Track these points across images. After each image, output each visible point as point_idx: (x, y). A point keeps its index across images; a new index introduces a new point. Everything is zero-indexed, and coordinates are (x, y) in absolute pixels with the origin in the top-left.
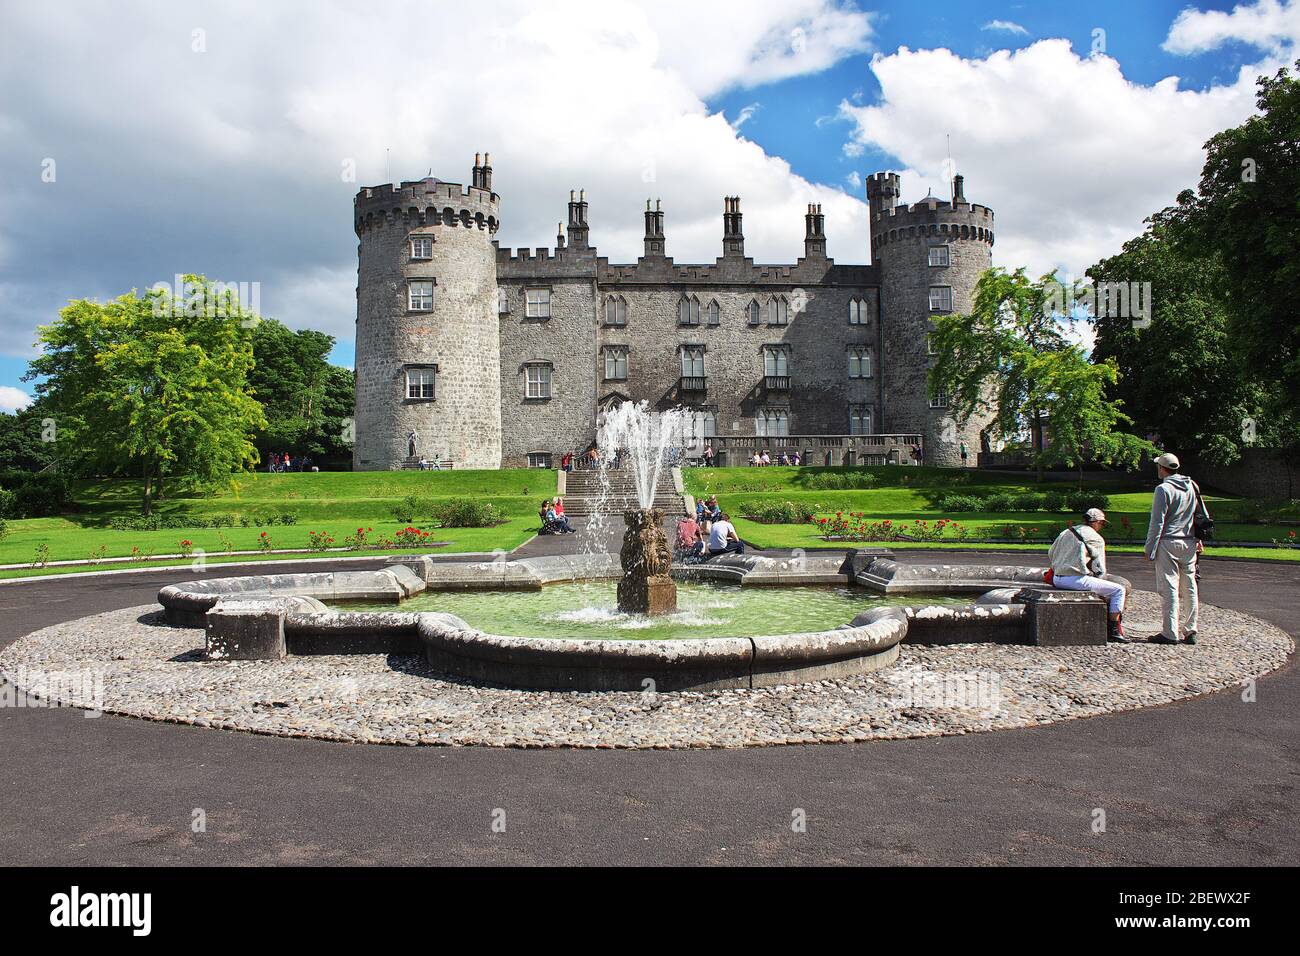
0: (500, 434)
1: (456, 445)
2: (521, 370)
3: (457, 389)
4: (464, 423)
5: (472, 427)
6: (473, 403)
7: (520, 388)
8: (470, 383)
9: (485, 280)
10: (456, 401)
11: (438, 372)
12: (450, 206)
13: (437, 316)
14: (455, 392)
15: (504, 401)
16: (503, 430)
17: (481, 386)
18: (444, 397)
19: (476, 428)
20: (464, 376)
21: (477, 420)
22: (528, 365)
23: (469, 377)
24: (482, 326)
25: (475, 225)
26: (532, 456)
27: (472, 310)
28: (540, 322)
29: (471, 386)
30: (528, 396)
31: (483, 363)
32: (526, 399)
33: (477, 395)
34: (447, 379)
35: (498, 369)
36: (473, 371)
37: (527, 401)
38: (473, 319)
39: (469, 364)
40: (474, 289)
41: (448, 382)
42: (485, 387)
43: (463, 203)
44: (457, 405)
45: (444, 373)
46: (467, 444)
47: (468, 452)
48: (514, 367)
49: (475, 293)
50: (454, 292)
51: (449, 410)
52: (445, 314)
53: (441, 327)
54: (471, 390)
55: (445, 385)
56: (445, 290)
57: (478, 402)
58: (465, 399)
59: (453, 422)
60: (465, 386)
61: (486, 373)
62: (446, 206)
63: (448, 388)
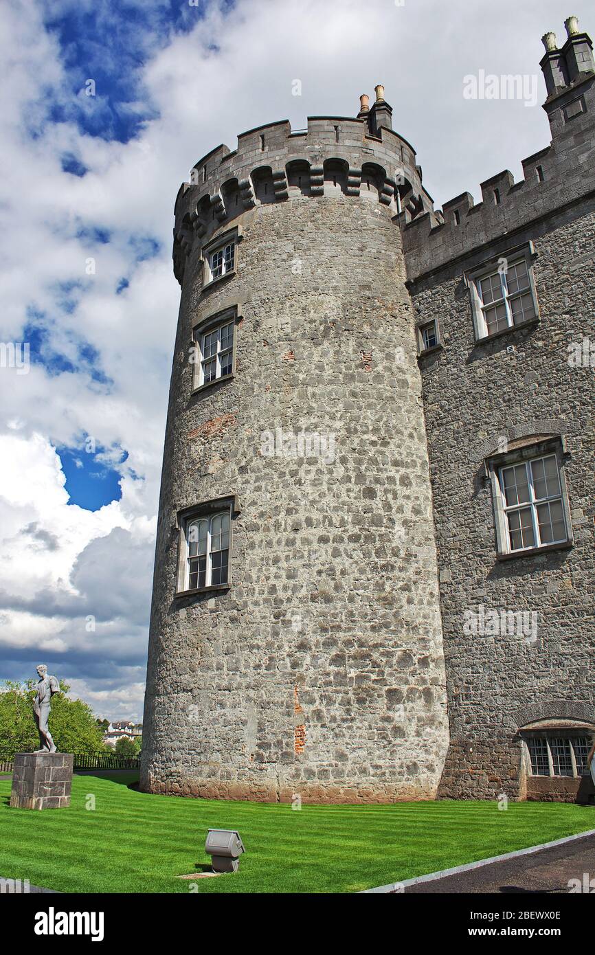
0: (441, 674)
1: (275, 713)
2: (482, 482)
3: (282, 551)
4: (303, 647)
5: (324, 659)
6: (329, 586)
7: (484, 530)
8: (320, 531)
9: (367, 287)
10: (279, 584)
11: (236, 515)
12: (264, 164)
13: (237, 386)
14: (276, 560)
15: (446, 576)
16: (448, 659)
17: (354, 538)
18: (248, 578)
19: (338, 660)
20: (301, 516)
21: (342, 635)
22: (497, 463)
23: (316, 516)
24: (358, 386)
25: (332, 189)
26: (537, 740)
27: (324, 354)
28: (514, 341)
29: (323, 540)
30: (506, 547)
31: (360, 478)
32: (504, 560)
33: (339, 563)
34: (254, 528)
35: (423, 492)
36: (329, 500)
37: (507, 566)
38: (328, 372)
39: (315, 483)
40: (331, 307)
41: (258, 537)
42: (370, 539)
43: (292, 150)
44: (281, 594)
45: (250, 515)
46: (308, 709)
47: (313, 732)
48: (461, 476)
49: (332, 315)
50: (277, 322)
51: (260, 612)
52: (255, 376)
53: (245, 407)
54: (324, 554)
55: (252, 546)
56: (257, 325)
57: (346, 582)
58: (304, 576)
59: (270, 645)
60: (306, 541)
61: (377, 504)
62: (257, 165)
63: (258, 553)
